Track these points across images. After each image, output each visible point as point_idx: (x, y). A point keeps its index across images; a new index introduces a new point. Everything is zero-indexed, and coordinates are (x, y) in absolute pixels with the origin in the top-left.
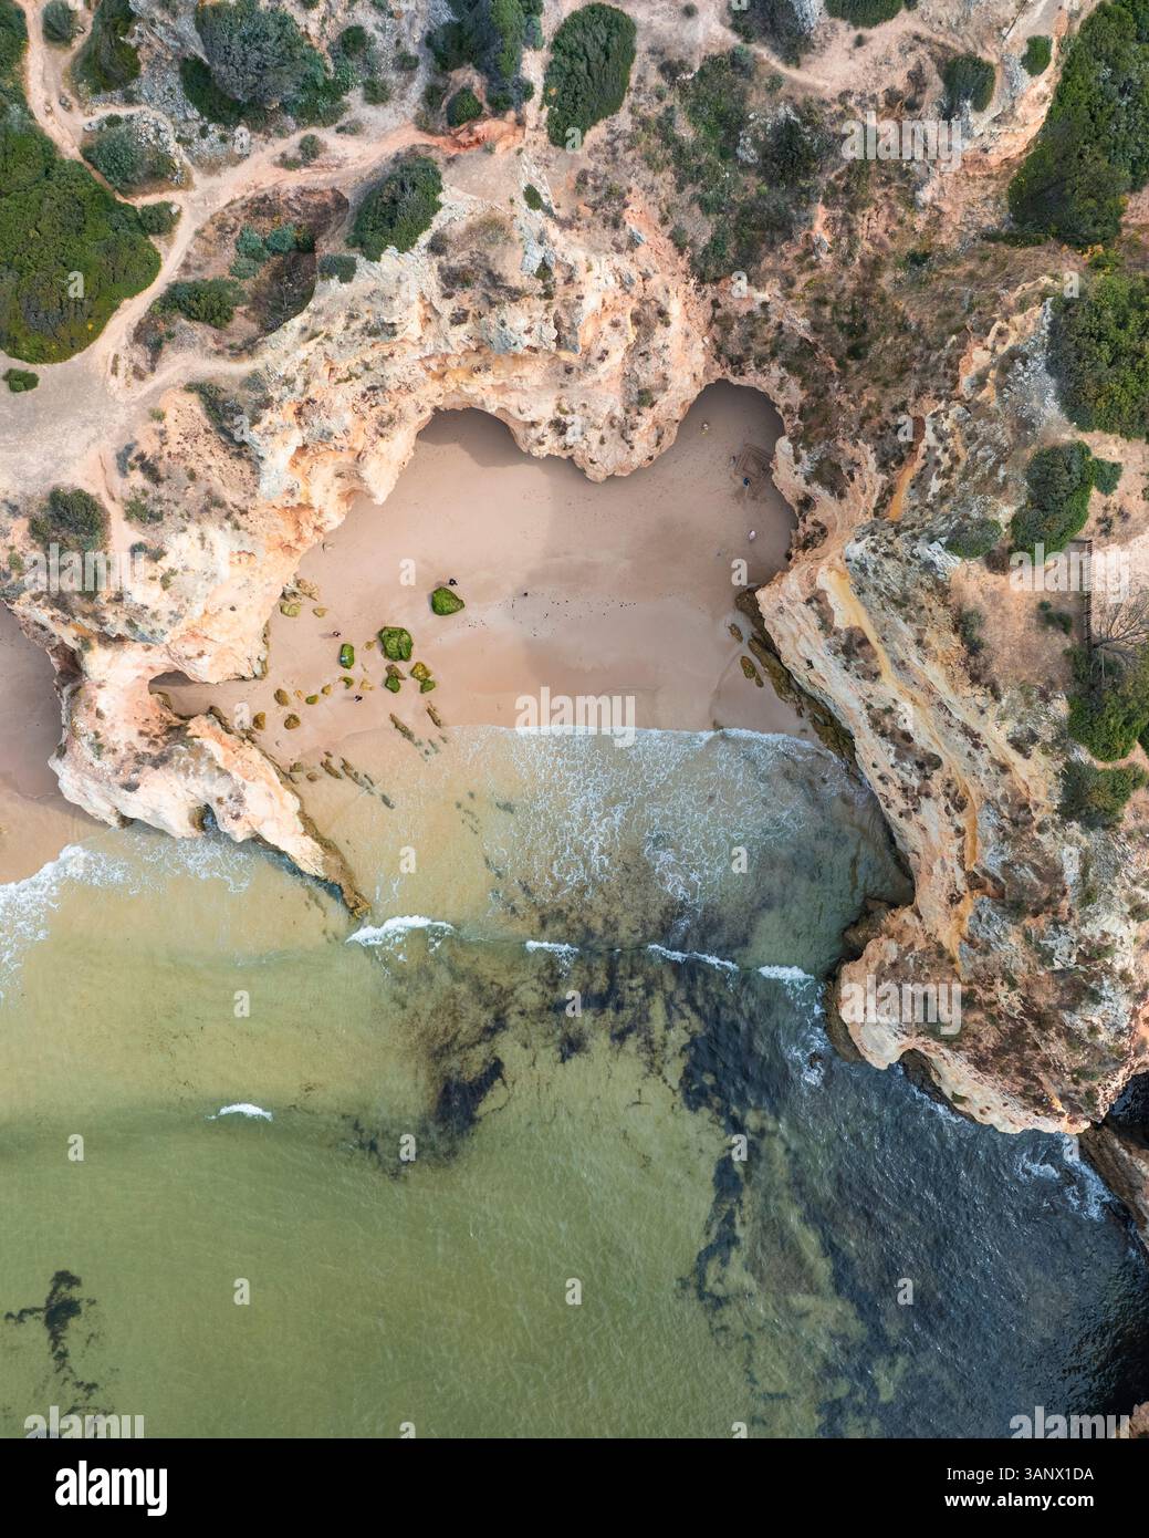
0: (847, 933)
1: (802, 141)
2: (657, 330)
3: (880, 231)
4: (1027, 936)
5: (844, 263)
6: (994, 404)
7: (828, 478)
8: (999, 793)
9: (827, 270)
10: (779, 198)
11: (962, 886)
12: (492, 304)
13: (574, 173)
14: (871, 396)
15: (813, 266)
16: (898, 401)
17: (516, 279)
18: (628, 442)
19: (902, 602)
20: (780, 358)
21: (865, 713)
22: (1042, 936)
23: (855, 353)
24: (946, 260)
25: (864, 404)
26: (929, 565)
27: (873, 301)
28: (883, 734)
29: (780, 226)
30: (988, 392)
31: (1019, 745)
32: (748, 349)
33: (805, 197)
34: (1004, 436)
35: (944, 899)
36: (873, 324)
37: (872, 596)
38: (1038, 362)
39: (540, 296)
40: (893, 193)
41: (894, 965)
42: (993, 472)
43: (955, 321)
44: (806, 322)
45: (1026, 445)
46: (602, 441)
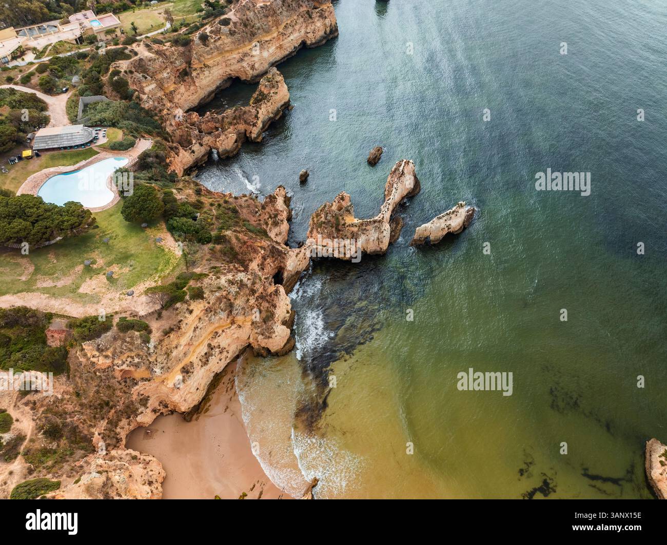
0: (265, 356)
1: (49, 429)
2: (112, 455)
3: (71, 406)
4: (235, 299)
5: (82, 413)
6: (111, 349)
7: (145, 402)
8: (207, 319)
9: (85, 417)
10: (66, 431)
11: (235, 325)
12: (113, 485)
13: (68, 479)
14: (118, 393)
15: (85, 420)
16: (118, 384)
17: (103, 478)
18: (150, 461)
19: (168, 354)
20: (115, 430)
21: (204, 367)
22: (233, 295)
23: (107, 404)
24: (77, 387)
25: (121, 394)
26: (155, 347)
27: (92, 404)
28: (208, 361)
29: (74, 430)
30: (109, 353)
31: (191, 312)
32: (113, 437)
33: (65, 425)
34: (119, 343)
35: (241, 329)
36: (98, 402)
37: (169, 365)
38: (98, 341)
39: (107, 473)
40: (60, 405)
41: (262, 335)
42: (128, 343)
43: (93, 375)
44: (102, 422)
45: (119, 336)
46: (152, 471)
